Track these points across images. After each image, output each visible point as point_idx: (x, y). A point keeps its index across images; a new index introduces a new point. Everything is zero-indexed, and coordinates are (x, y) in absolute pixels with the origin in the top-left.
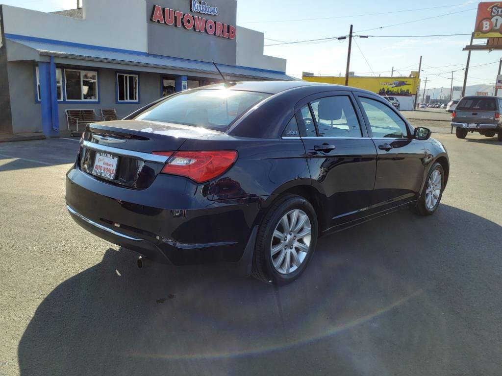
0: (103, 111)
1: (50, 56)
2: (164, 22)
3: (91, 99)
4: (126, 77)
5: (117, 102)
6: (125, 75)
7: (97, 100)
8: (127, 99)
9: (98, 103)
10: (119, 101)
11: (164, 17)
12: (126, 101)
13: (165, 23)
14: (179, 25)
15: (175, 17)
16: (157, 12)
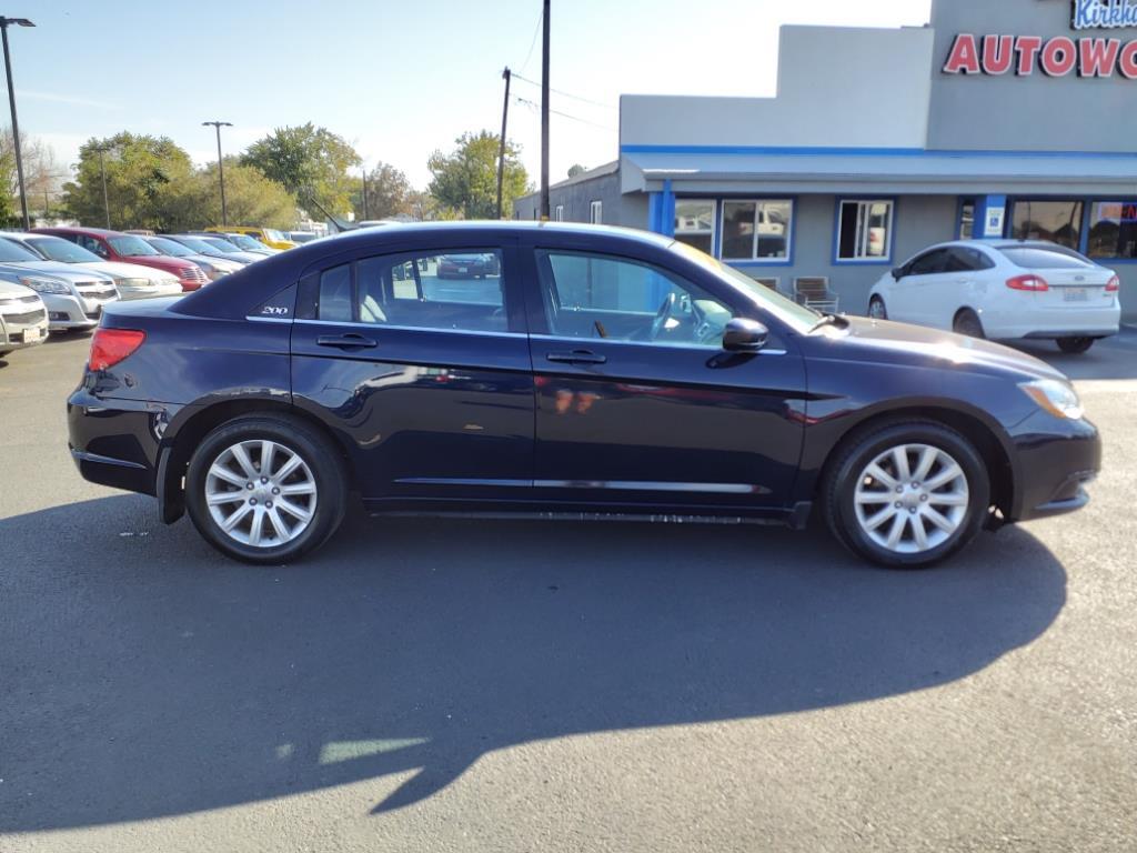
0: (799, 281)
1: (665, 180)
2: (978, 70)
3: (775, 256)
4: (864, 207)
5: (834, 263)
6: (861, 203)
7: (787, 259)
8: (860, 254)
9: (790, 264)
10: (838, 259)
11: (981, 58)
12: (856, 259)
13: (983, 70)
14: (1030, 71)
15: (1018, 54)
16: (959, 51)
